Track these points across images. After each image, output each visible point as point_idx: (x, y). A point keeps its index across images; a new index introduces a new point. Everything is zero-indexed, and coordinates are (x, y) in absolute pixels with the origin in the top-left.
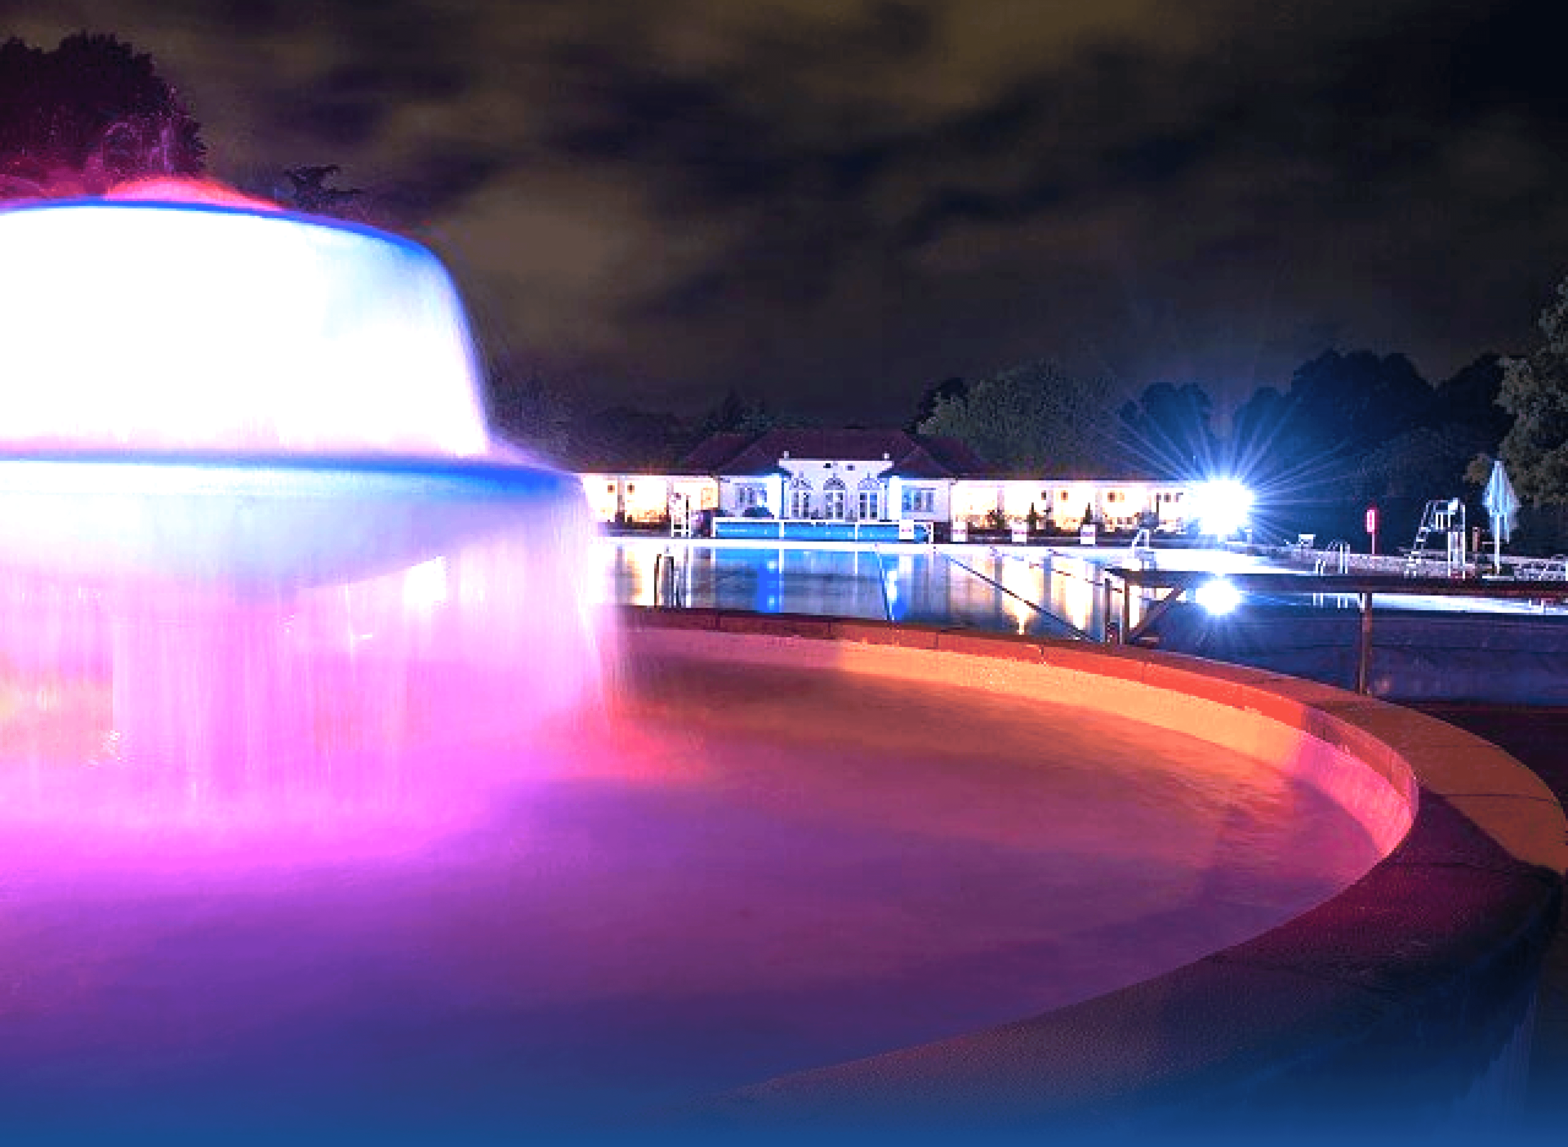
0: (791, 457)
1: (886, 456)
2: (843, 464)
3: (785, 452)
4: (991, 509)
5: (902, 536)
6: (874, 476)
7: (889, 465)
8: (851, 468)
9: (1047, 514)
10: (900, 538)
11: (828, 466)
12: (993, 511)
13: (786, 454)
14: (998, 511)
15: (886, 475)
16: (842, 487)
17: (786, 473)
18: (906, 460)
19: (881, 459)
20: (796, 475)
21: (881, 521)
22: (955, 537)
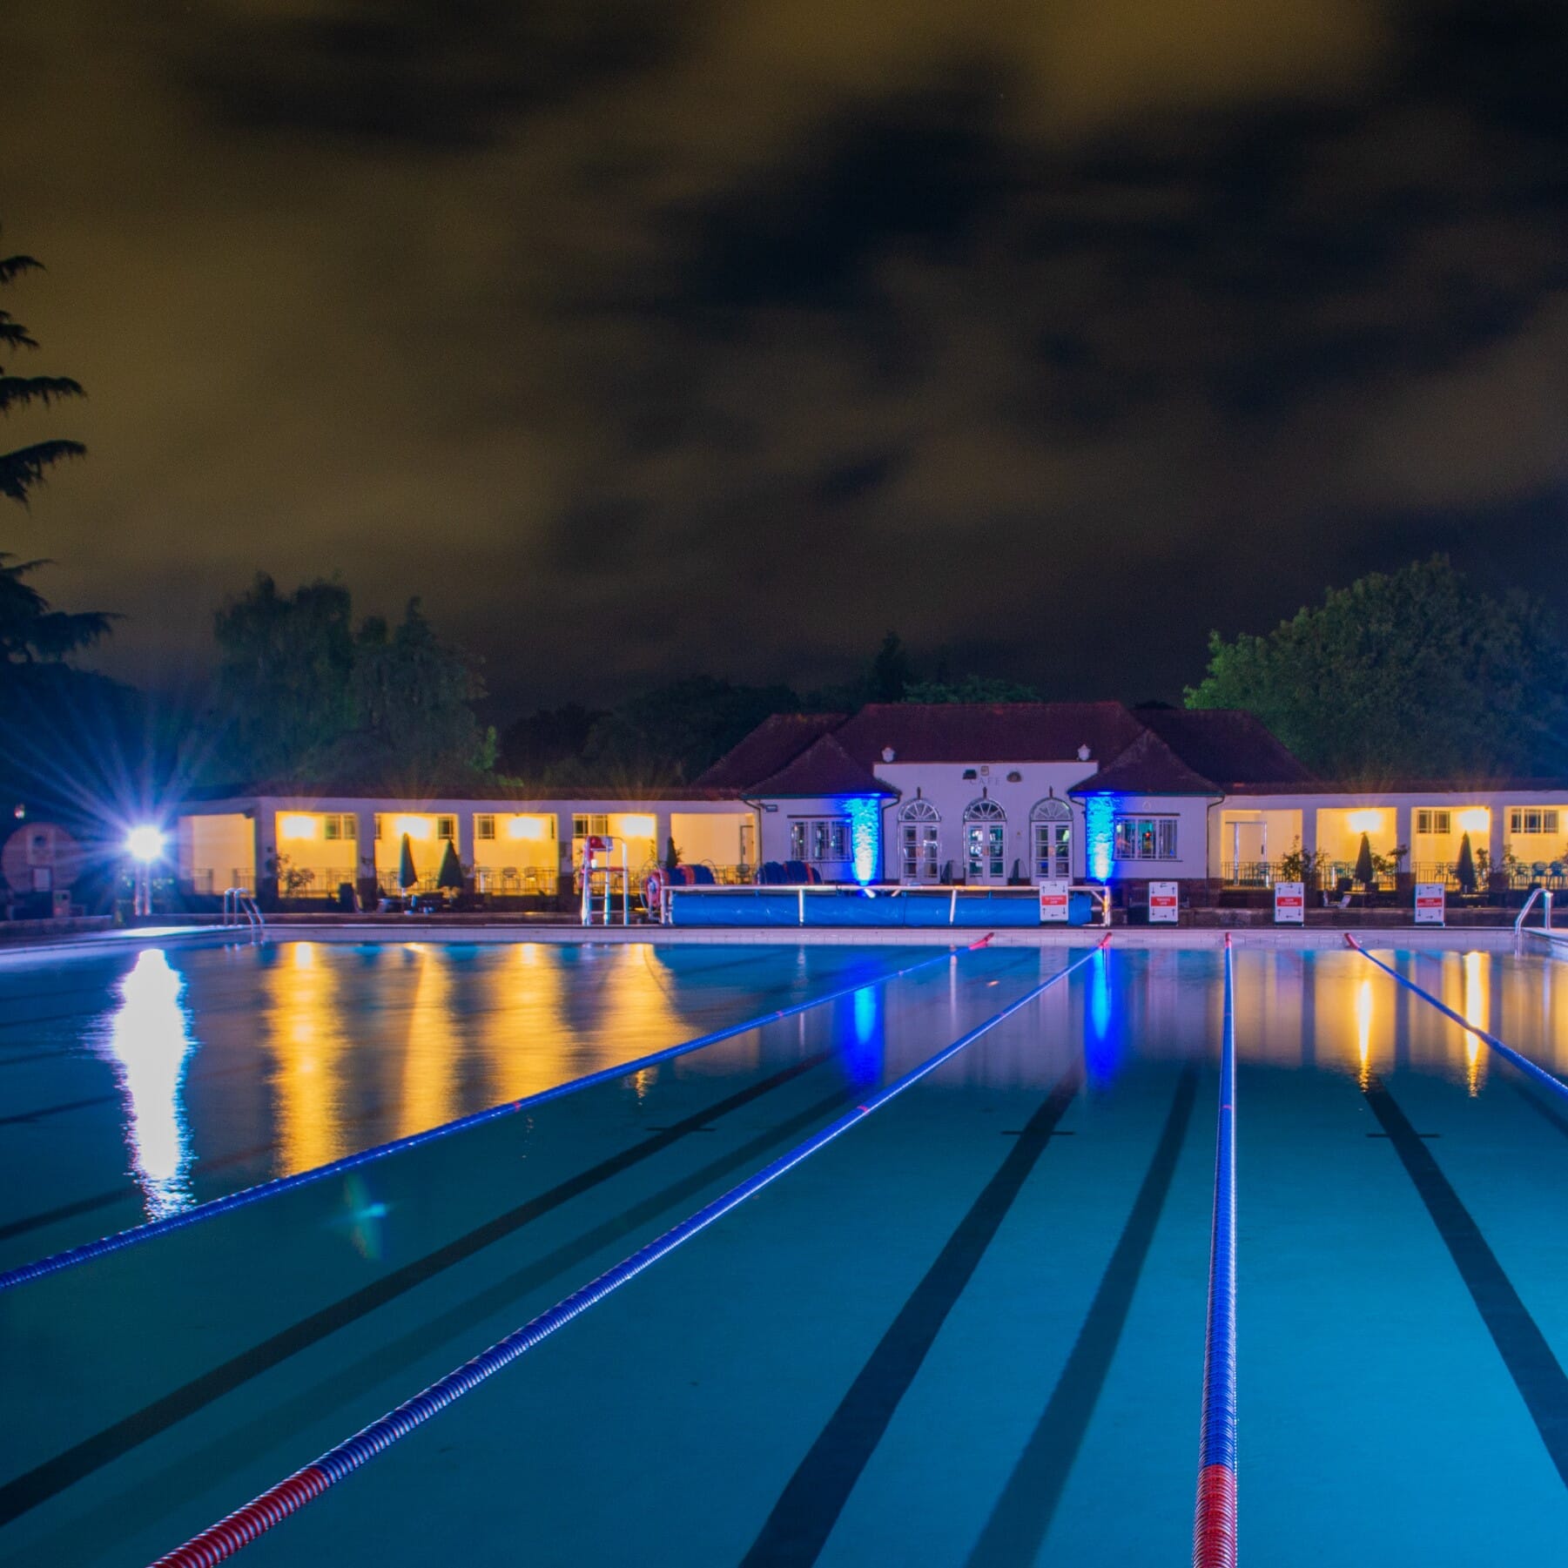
0: (897, 759)
1: (1084, 752)
2: (1000, 770)
3: (888, 749)
4: (1290, 853)
5: (1047, 914)
6: (1060, 793)
7: (1091, 769)
8: (1015, 777)
9: (1399, 859)
10: (1044, 918)
11: (970, 775)
12: (1296, 855)
13: (888, 754)
14: (1307, 857)
15: (1085, 790)
16: (1000, 816)
17: (887, 792)
18: (1124, 760)
19: (1074, 757)
20: (908, 794)
21: (1011, 882)
22: (1157, 913)
